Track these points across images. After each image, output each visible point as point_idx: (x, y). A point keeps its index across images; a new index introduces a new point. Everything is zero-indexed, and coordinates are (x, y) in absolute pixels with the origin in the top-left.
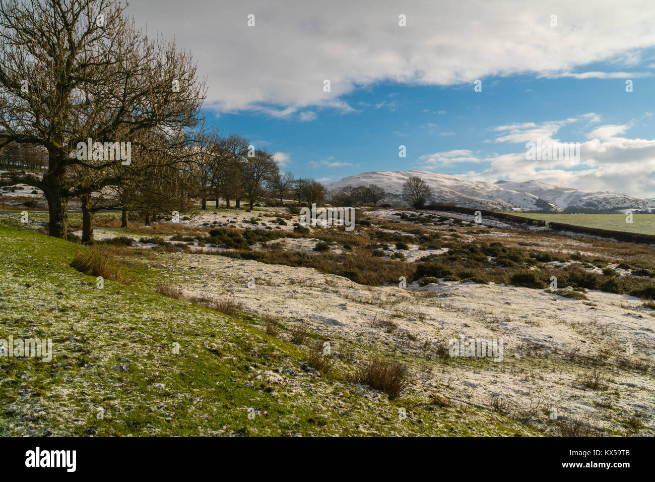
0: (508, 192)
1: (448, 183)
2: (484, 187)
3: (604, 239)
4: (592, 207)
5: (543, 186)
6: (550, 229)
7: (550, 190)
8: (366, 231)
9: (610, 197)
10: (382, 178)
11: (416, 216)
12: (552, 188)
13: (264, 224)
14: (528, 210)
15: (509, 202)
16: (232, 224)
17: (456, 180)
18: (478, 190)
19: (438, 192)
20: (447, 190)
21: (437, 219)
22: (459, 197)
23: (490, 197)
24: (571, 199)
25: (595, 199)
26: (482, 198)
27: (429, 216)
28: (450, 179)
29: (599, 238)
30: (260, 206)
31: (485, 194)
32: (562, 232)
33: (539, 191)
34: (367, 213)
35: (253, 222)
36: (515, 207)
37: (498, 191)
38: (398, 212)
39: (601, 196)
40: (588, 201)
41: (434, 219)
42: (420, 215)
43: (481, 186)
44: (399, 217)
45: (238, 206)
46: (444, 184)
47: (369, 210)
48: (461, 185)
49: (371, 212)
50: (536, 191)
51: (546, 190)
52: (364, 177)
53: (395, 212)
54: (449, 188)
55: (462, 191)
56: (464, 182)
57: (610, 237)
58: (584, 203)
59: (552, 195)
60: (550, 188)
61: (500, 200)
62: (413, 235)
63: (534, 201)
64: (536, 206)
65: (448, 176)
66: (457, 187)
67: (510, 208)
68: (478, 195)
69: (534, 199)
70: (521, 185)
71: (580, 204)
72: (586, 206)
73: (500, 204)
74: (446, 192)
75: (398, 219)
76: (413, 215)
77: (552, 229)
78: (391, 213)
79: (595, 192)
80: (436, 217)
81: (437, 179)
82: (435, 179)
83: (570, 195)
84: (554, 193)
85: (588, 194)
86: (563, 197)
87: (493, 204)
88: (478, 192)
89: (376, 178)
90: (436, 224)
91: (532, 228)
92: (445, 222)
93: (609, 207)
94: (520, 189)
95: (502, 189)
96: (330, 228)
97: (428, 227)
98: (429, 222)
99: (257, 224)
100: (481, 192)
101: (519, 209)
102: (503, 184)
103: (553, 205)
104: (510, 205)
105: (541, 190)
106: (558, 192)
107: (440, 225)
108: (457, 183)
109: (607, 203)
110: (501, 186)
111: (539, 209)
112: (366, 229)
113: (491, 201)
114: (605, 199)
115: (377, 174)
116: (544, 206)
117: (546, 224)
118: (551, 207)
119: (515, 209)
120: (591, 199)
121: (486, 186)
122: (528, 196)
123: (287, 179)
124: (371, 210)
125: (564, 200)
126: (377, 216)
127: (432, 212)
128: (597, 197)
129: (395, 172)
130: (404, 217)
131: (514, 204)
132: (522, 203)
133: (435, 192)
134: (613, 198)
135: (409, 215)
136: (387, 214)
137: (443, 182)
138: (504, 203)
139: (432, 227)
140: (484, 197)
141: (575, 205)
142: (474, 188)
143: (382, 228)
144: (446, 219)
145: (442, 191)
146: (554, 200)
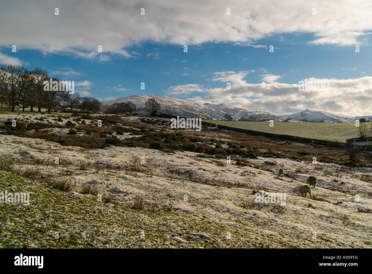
0: (211, 110)
1: (178, 103)
2: (198, 106)
3: (241, 133)
4: (253, 118)
5: (228, 107)
6: (217, 128)
7: (232, 109)
8: (112, 126)
9: (262, 114)
10: (141, 99)
11: (149, 120)
12: (233, 108)
13: (48, 121)
14: (221, 119)
15: (211, 115)
16: (27, 120)
17: (182, 102)
18: (194, 108)
19: (172, 108)
20: (178, 107)
21: (161, 122)
22: (184, 111)
23: (201, 112)
24: (242, 115)
25: (254, 115)
26: (196, 112)
27: (157, 120)
28: (179, 101)
29: (238, 133)
30: (57, 112)
31: (198, 110)
32: (223, 130)
33: (227, 110)
34: (123, 118)
35: (41, 119)
36: (214, 118)
37: (205, 109)
38: (141, 118)
39: (257, 113)
40: (251, 116)
41: (159, 122)
42: (152, 119)
43: (196, 106)
44: (140, 120)
45: (39, 111)
46: (176, 104)
47: (124, 116)
48: (186, 105)
49: (125, 118)
50: (225, 110)
51: (230, 109)
52: (131, 98)
53: (139, 118)
54: (179, 106)
55: (186, 108)
56: (187, 103)
57: (243, 133)
58: (249, 117)
59: (233, 112)
60: (232, 108)
61: (206, 114)
62: (139, 129)
63: (224, 115)
64: (224, 118)
65: (178, 99)
66: (183, 106)
67: (211, 118)
68: (194, 111)
69: (224, 114)
70: (217, 106)
71: (247, 117)
72: (250, 118)
73: (206, 116)
74: (177, 108)
75: (139, 121)
76: (148, 120)
77: (218, 128)
78: (136, 119)
79: (254, 111)
80: (160, 121)
81: (172, 101)
82: (171, 101)
83: (242, 112)
84: (234, 111)
85: (251, 112)
86: (239, 113)
87: (202, 116)
88: (195, 109)
89: (137, 99)
90: (159, 125)
91: (209, 128)
92: (164, 124)
93: (261, 119)
94: (217, 108)
95: (207, 108)
96: (90, 124)
97: (154, 126)
98: (156, 123)
99: (44, 120)
100: (196, 109)
101: (216, 119)
102: (208, 105)
103: (233, 117)
104: (211, 117)
105: (227, 109)
106: (236, 110)
107: (161, 125)
108: (183, 104)
109: (260, 117)
110: (206, 106)
111: (226, 119)
112: (113, 125)
113: (201, 114)
114: (259, 115)
115: (138, 97)
116: (228, 117)
117: (216, 126)
118: (233, 118)
119: (214, 119)
120: (252, 115)
121: (199, 106)
122: (221, 112)
123: (76, 97)
124: (126, 117)
125: (239, 115)
126: (128, 120)
127: (159, 118)
128: (255, 114)
129: (148, 96)
130: (143, 120)
131: (214, 117)
132: (217, 116)
133: (171, 108)
134: (263, 115)
135: (146, 120)
136: (134, 119)
137: (176, 103)
138: (208, 116)
139: (157, 126)
140: (197, 112)
141: (244, 118)
142: (193, 107)
143: (122, 125)
144: (165, 122)
145: (175, 108)
146: (234, 114)
